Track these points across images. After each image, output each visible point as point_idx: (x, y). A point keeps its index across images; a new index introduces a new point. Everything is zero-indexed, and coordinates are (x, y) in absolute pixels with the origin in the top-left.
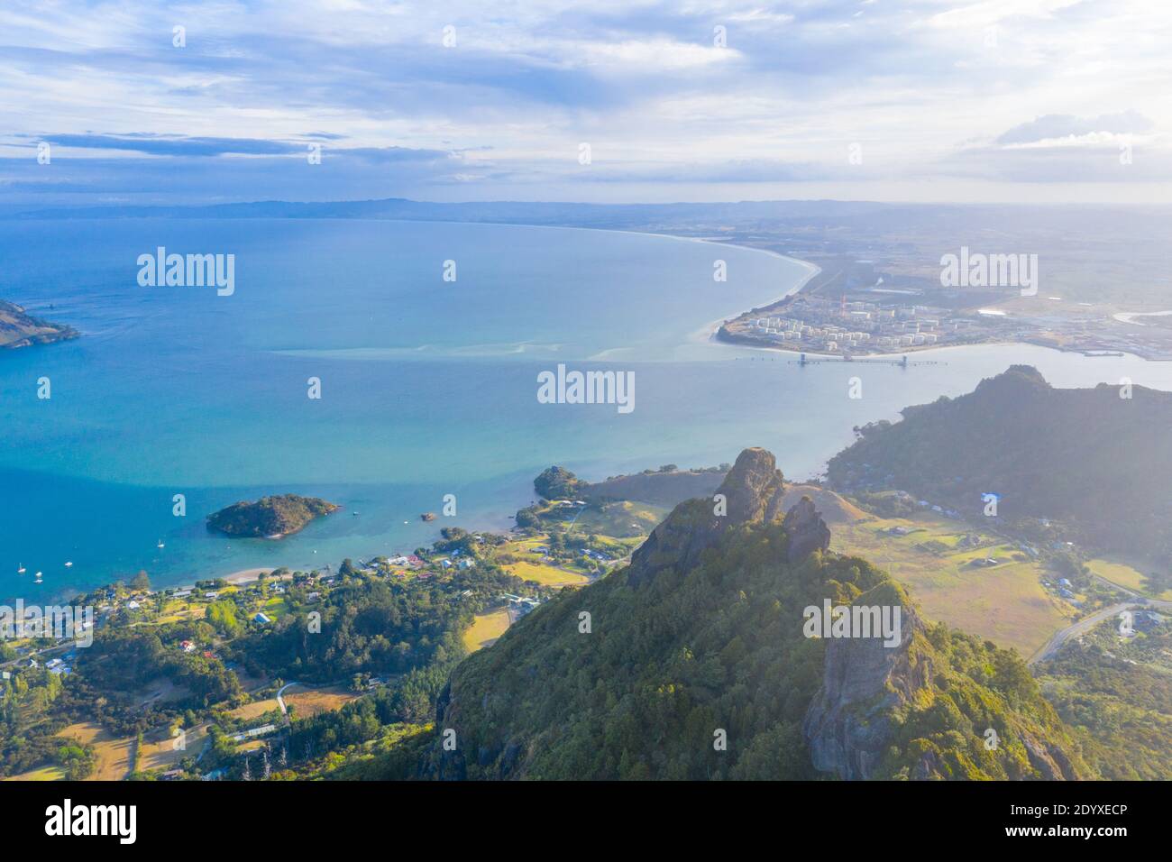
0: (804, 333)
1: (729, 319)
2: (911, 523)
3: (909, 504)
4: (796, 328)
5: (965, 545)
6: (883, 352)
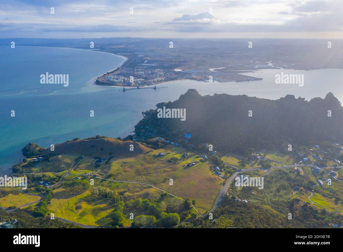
0: (124, 80)
1: (99, 76)
2: (165, 150)
3: (163, 143)
4: (121, 79)
5: (184, 157)
6: (149, 85)
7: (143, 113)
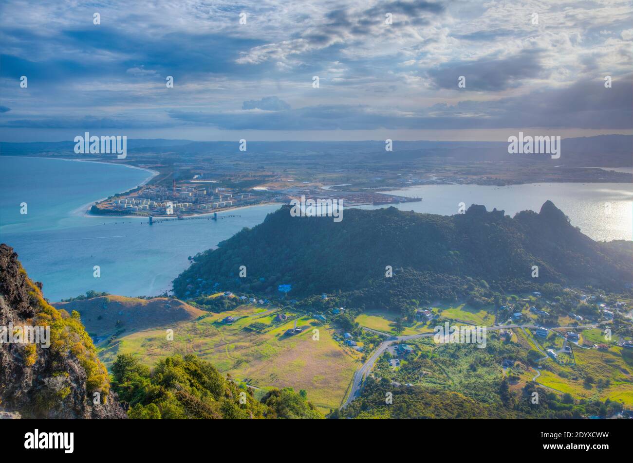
4: (145, 203)
5: (277, 321)
6: (202, 213)
7: (190, 258)
